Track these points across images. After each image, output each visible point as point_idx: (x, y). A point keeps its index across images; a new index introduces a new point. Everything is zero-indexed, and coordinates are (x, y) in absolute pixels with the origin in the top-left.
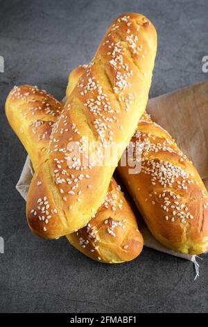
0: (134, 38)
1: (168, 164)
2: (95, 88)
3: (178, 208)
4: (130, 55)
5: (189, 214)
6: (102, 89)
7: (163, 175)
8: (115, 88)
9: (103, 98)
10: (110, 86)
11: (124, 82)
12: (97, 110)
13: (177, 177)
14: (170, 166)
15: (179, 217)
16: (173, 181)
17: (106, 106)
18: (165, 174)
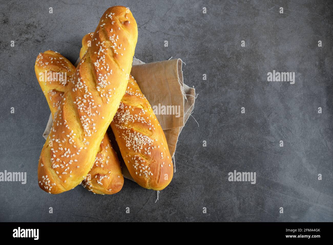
0: (116, 37)
1: (140, 135)
2: (83, 87)
3: (144, 168)
4: (111, 54)
5: (150, 172)
6: (88, 88)
7: (135, 143)
8: (98, 87)
9: (88, 96)
10: (94, 85)
11: (105, 82)
12: (83, 107)
13: (145, 144)
14: (140, 136)
15: (144, 173)
16: (141, 148)
17: (90, 103)
18: (137, 142)
